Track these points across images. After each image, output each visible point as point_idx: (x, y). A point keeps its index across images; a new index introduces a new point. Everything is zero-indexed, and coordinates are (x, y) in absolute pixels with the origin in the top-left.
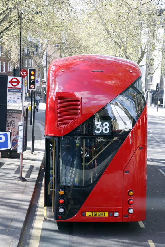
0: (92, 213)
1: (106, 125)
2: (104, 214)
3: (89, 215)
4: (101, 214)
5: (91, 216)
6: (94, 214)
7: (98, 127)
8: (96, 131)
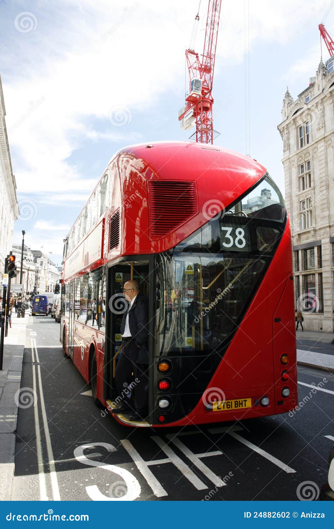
1: (240, 233)
2: (244, 403)
3: (218, 409)
4: (240, 404)
5: (222, 409)
6: (227, 405)
7: (228, 235)
8: (224, 244)
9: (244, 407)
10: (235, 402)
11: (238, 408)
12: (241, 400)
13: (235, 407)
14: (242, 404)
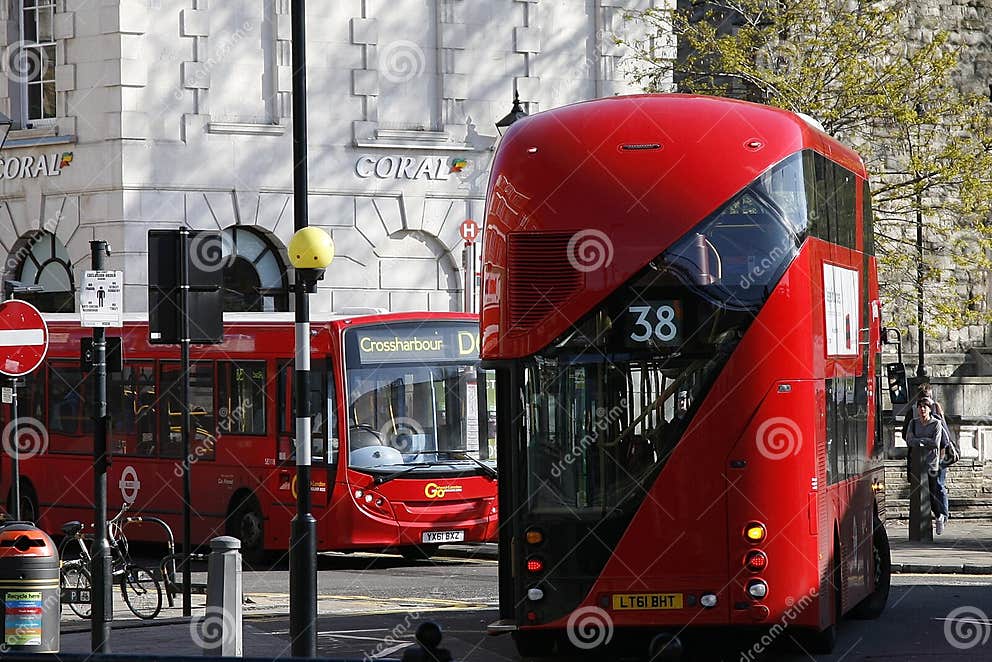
0: (632, 598)
1: (665, 315)
2: (668, 600)
3: (622, 606)
4: (661, 601)
5: (629, 608)
6: (638, 602)
7: (641, 321)
8: (634, 336)
9: (669, 607)
10: (653, 597)
11: (658, 608)
12: (663, 595)
13: (653, 606)
14: (665, 601)
